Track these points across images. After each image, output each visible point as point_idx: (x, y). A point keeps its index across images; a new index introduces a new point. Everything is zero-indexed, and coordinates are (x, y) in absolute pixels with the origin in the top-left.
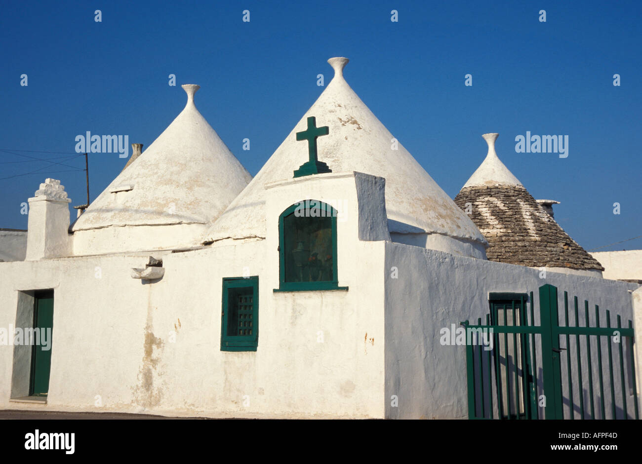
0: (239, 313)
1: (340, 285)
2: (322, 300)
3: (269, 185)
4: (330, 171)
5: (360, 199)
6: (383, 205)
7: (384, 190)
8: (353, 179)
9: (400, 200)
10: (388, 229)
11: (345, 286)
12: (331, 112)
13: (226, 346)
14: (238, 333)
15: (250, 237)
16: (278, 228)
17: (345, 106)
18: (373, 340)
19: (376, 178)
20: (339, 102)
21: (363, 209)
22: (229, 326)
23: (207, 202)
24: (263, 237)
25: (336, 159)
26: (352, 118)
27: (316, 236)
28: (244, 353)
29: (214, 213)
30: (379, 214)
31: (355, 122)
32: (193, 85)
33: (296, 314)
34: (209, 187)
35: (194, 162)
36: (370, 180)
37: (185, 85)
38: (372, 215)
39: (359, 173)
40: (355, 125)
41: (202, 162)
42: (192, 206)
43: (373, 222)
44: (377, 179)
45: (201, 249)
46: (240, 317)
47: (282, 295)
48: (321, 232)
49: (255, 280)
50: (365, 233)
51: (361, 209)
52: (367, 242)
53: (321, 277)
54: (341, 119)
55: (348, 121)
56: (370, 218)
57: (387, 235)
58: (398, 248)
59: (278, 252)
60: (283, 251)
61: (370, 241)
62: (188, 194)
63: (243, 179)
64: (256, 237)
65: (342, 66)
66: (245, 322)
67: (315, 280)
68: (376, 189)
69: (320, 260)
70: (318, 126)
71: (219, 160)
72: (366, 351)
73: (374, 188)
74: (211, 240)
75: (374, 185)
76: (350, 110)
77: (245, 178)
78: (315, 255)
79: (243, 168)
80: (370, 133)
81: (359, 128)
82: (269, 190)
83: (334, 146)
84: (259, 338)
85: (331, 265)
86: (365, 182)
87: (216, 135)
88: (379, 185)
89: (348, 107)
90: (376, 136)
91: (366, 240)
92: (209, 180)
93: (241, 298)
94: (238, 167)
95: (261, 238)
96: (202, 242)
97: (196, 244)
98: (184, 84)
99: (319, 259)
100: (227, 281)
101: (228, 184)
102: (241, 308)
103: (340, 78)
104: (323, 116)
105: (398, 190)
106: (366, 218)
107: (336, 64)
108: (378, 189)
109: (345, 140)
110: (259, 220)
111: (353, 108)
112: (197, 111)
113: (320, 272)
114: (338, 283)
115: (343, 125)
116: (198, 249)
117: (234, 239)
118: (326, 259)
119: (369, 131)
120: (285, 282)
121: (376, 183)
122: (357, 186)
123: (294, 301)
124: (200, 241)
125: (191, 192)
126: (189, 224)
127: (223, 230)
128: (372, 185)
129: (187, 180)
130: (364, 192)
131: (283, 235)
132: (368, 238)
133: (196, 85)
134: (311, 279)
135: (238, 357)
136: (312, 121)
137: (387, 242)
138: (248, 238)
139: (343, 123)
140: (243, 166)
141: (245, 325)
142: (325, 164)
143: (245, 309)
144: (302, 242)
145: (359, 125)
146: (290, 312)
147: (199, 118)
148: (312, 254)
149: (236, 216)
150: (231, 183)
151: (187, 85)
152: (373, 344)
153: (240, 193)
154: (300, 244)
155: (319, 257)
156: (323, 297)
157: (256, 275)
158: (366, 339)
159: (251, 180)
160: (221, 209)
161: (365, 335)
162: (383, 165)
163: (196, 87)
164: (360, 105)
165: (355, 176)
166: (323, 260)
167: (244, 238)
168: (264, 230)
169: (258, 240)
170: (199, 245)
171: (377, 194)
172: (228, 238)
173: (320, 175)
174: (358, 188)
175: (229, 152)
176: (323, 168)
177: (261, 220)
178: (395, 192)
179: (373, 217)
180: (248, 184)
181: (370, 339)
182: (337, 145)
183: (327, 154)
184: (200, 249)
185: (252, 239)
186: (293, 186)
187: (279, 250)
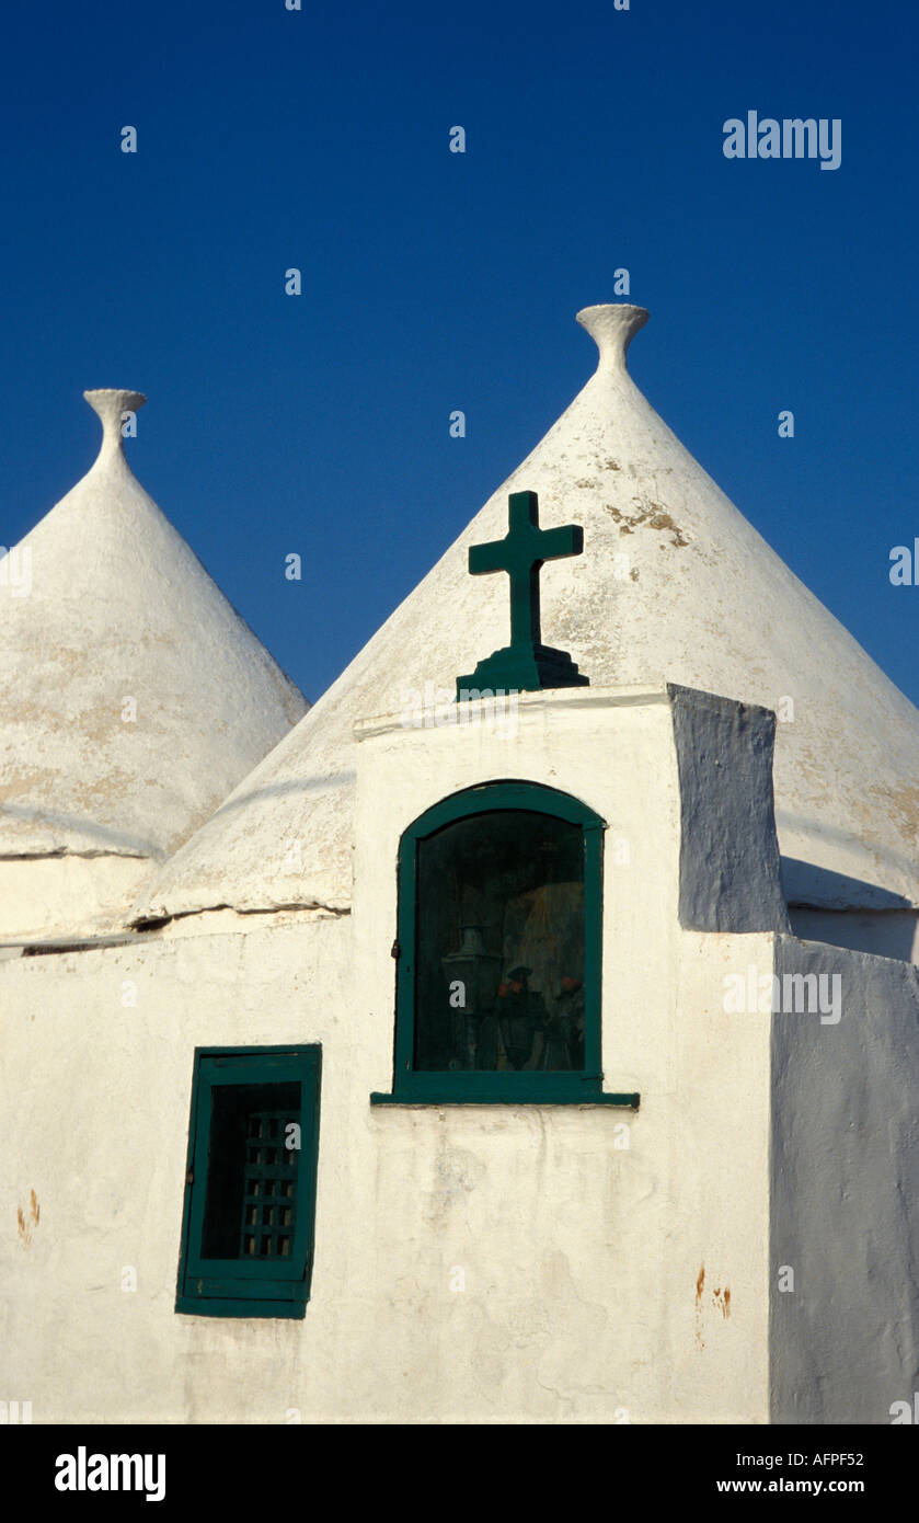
0: (249, 1175)
1: (610, 1086)
2: (544, 1139)
3: (367, 725)
4: (584, 682)
5: (687, 781)
6: (765, 805)
7: (771, 754)
8: (664, 711)
9: (817, 792)
10: (783, 892)
11: (628, 1090)
12: (585, 485)
13: (195, 1297)
14: (242, 1251)
15: (295, 907)
16: (395, 875)
17: (631, 466)
18: (727, 1295)
19: (742, 709)
20: (612, 454)
21: (696, 816)
22: (209, 1225)
23: (152, 782)
24: (342, 906)
25: (599, 644)
26: (655, 507)
27: (529, 908)
28: (258, 1322)
29: (175, 822)
30: (751, 839)
31: (664, 523)
32: (121, 392)
33: (449, 1187)
34: (163, 731)
35: (114, 646)
36: (724, 714)
37: (94, 393)
38: (726, 838)
39: (687, 691)
40: (665, 531)
41: (142, 646)
42: (100, 796)
43: (730, 866)
44: (746, 714)
45: (125, 943)
46: (251, 1192)
47: (399, 1116)
48: (545, 894)
49: (307, 1058)
50: (700, 901)
51: (692, 815)
52: (709, 935)
53: (542, 1057)
54: (616, 512)
55: (642, 519)
56: (720, 852)
57: (778, 912)
58: (820, 962)
59: (394, 961)
60: (409, 960)
61: (719, 931)
62: (90, 755)
63: (279, 708)
64: (315, 906)
65: (626, 333)
66: (267, 1209)
67: (518, 1067)
68: (743, 748)
69: (537, 995)
70: (545, 524)
71: (200, 644)
72: (698, 1335)
73: (736, 747)
74: (160, 914)
75: (735, 732)
76: (650, 483)
77: (284, 705)
78: (522, 974)
79: (278, 673)
80: (717, 558)
81: (679, 543)
82: (368, 742)
83: (592, 602)
84: (315, 1271)
85: (580, 1011)
86: (704, 721)
87: (194, 557)
88: (755, 735)
89: (640, 473)
90: (735, 571)
91: (705, 928)
92: (162, 708)
93: (257, 1122)
94: (264, 669)
95: (335, 910)
96: (131, 919)
97: (108, 925)
98: (91, 390)
99: (533, 990)
100: (211, 1060)
101: (225, 724)
102: (254, 1160)
103: (617, 373)
104: (555, 498)
105: (810, 756)
106: (708, 850)
107: (606, 327)
108: (750, 747)
109: (632, 582)
110: (330, 849)
111: (659, 475)
112: (132, 480)
113: (538, 1036)
114: (603, 1079)
115: (625, 530)
116: (113, 945)
117: (241, 912)
118: (558, 992)
119: (710, 554)
120: (415, 1068)
121: (742, 727)
122: (677, 736)
123: (443, 1139)
124: (124, 916)
125: (101, 747)
126: (90, 855)
127: (202, 878)
128: (729, 736)
129: (89, 705)
130: (703, 757)
131: (412, 903)
132: (713, 920)
133: (133, 393)
134: (503, 1060)
135: (237, 1338)
136: (524, 507)
137: (783, 936)
138: (287, 908)
139: (623, 523)
140: (279, 666)
141: (266, 1221)
142: (566, 656)
143: (270, 1161)
144: (474, 927)
145: (678, 531)
146: (427, 1178)
147: (138, 503)
148: (510, 969)
149: (250, 832)
150: (236, 722)
151: (101, 391)
152: (726, 1313)
153: (265, 755)
154: (469, 934)
155: (535, 983)
156: (548, 1127)
157: (311, 1039)
158: (700, 1290)
159: (306, 712)
160: (199, 805)
161: (697, 1276)
162: (758, 670)
163: (132, 397)
164: (682, 464)
165: (673, 698)
166: (547, 995)
167: (275, 911)
168: (346, 881)
169: (322, 917)
170: (117, 930)
171: (745, 769)
172: (221, 907)
173: (549, 694)
174: (682, 742)
175: (235, 618)
176: (557, 671)
177: (336, 849)
178: (800, 763)
179: (732, 846)
180: (293, 724)
181: (717, 1294)
182: (604, 597)
183: (567, 627)
184: (121, 944)
185: (301, 915)
186: (453, 731)
187: (397, 953)
